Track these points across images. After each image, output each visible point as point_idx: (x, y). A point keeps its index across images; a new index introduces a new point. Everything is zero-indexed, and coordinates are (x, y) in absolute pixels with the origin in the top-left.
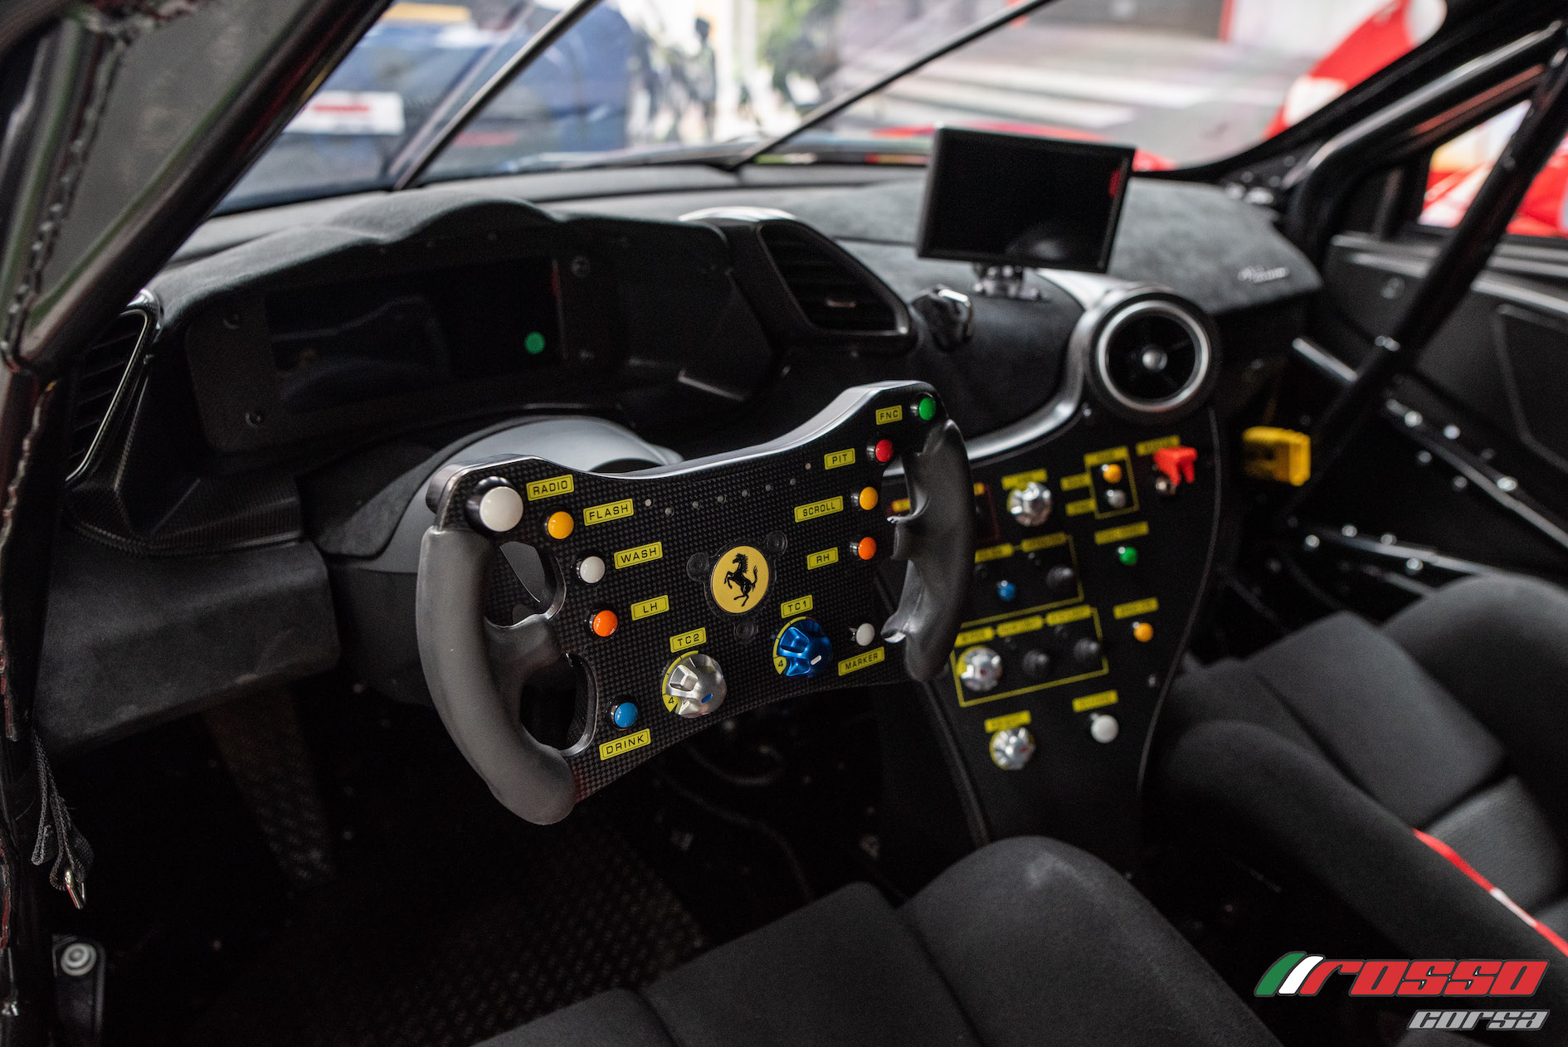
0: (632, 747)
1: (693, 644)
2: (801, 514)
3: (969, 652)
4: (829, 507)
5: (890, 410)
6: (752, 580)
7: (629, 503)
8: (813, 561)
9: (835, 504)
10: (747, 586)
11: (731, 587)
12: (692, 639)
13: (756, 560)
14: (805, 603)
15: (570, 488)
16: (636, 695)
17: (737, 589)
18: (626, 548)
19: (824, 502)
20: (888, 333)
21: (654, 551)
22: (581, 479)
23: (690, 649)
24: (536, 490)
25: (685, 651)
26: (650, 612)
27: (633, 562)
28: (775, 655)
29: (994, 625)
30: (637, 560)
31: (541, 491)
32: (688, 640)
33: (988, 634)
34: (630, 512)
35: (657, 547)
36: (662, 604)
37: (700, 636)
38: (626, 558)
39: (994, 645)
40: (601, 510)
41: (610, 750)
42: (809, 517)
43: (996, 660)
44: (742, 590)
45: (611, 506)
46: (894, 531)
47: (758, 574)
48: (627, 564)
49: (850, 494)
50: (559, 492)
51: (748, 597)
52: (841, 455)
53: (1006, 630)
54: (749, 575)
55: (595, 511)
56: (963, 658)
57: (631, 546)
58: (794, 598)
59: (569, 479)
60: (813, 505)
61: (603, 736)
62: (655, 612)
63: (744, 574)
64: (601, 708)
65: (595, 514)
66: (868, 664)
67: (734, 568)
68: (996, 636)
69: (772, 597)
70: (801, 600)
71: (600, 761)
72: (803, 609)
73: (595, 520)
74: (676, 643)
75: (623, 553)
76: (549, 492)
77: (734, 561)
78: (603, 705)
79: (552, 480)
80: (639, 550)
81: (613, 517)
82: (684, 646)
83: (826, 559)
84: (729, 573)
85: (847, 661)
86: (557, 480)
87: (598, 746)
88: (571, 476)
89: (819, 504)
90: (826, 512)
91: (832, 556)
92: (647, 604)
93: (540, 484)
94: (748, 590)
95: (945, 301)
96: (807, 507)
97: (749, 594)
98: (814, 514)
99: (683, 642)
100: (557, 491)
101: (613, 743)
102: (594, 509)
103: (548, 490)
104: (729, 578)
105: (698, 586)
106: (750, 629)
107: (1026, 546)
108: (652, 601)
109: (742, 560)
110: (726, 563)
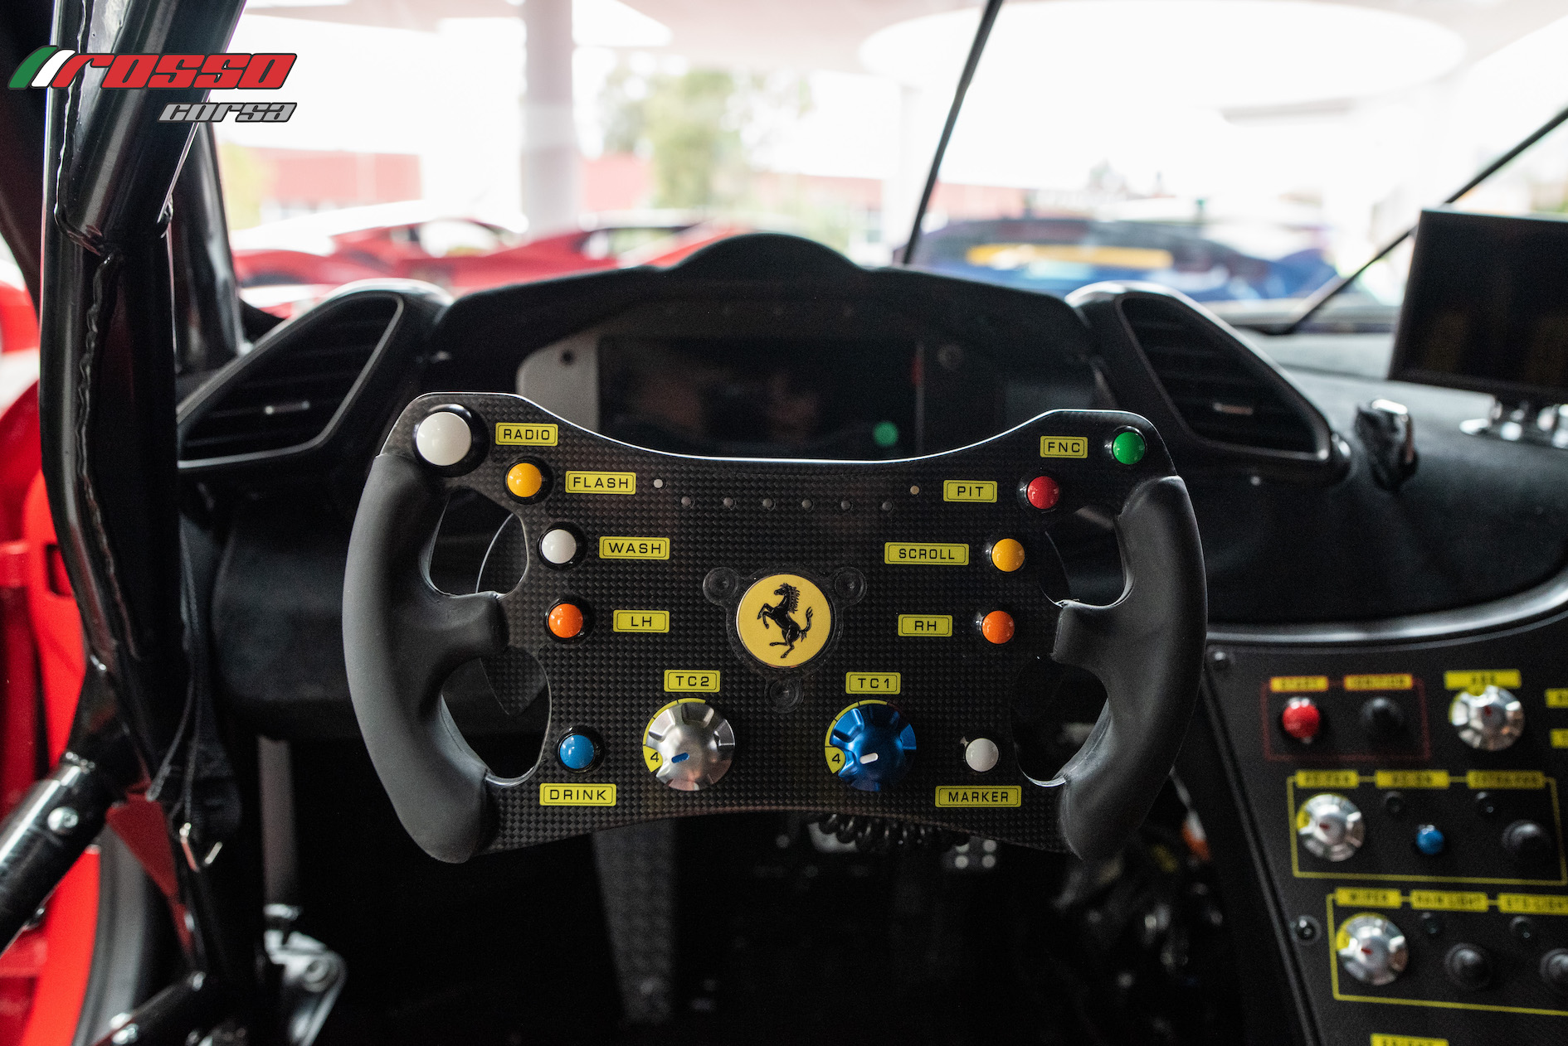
0: (587, 802)
1: (699, 688)
2: (893, 553)
3: (1359, 919)
4: (945, 554)
5: (1068, 441)
6: (803, 625)
7: (631, 477)
8: (907, 625)
9: (957, 554)
10: (792, 633)
11: (767, 626)
12: (699, 681)
13: (811, 598)
14: (889, 683)
15: (553, 441)
16: (604, 733)
17: (775, 631)
18: (618, 534)
19: (938, 546)
20: (1302, 456)
21: (659, 549)
22: (569, 433)
23: (693, 695)
24: (507, 433)
25: (685, 695)
26: (640, 627)
27: (624, 555)
28: (827, 743)
29: (1405, 889)
30: (631, 553)
31: (513, 435)
32: (692, 681)
33: (1393, 899)
34: (631, 489)
35: (663, 544)
36: (659, 621)
37: (713, 681)
38: (613, 547)
39: (1399, 918)
40: (591, 477)
41: (555, 795)
42: (908, 561)
43: (1398, 941)
44: (784, 634)
45: (605, 476)
46: (1057, 616)
47: (813, 619)
48: (616, 555)
49: (983, 544)
50: (537, 442)
51: (792, 648)
52: (973, 486)
53: (1423, 900)
54: (798, 617)
55: (583, 477)
56: (1346, 925)
57: (626, 534)
58: (870, 669)
59: (553, 429)
60: (918, 546)
61: (549, 772)
62: (646, 628)
63: (791, 614)
64: (552, 735)
65: (582, 480)
66: (989, 803)
67: (775, 601)
68: (1406, 905)
69: (833, 659)
70: (882, 677)
71: (538, 806)
72: (882, 689)
73: (580, 488)
74: (673, 680)
75: (613, 540)
76: (524, 440)
77: (777, 592)
78: (554, 732)
79: (529, 426)
80: (637, 542)
81: (605, 490)
82: (685, 687)
83: (932, 628)
84: (766, 606)
85: (954, 789)
86: (538, 428)
87: (538, 784)
88: (556, 426)
89: (928, 547)
90: (938, 561)
91: (943, 626)
92: (638, 616)
93: (514, 427)
94: (794, 637)
95: (1380, 415)
96: (908, 546)
97: (795, 643)
98: (917, 559)
99: (684, 682)
100: (534, 440)
101: (561, 788)
102: (582, 475)
103: (523, 436)
104: (765, 613)
105: (718, 613)
106: (793, 693)
107: (1473, 779)
108: (647, 614)
109: (788, 593)
110: (764, 592)
